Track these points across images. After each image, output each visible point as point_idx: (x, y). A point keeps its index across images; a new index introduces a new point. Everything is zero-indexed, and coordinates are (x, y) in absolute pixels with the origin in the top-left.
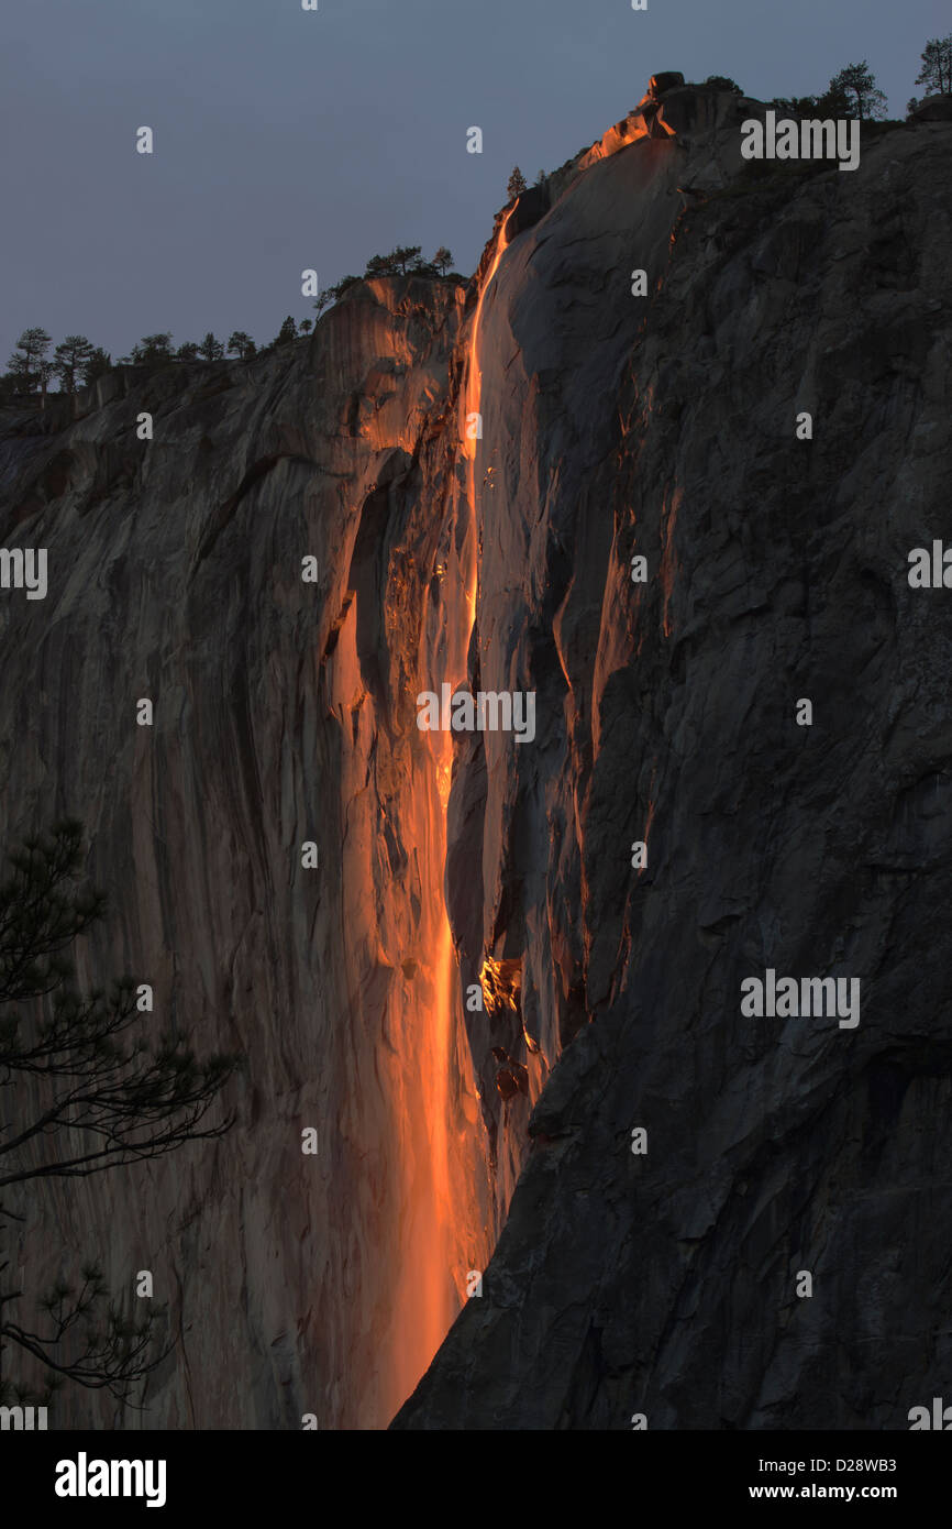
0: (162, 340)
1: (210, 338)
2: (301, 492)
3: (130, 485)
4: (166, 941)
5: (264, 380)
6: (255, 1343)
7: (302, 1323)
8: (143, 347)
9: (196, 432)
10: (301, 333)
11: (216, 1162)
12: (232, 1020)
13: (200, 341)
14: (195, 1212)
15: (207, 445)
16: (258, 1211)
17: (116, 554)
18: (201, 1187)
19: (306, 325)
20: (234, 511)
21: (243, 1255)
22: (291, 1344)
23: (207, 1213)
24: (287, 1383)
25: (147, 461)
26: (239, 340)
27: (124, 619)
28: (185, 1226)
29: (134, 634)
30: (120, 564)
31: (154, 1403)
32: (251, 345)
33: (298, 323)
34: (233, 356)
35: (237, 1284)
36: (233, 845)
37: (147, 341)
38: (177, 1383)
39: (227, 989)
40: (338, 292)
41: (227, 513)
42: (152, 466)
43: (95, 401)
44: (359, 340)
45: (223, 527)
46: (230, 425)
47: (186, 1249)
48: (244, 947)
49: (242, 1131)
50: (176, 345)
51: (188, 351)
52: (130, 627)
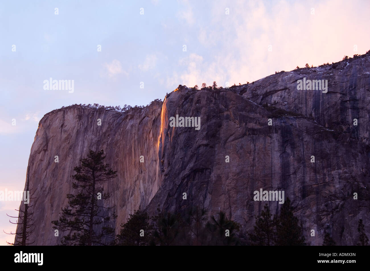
0: (137, 106)
2: (147, 120)
3: (133, 118)
5: (145, 110)
6: (140, 193)
7: (145, 191)
9: (139, 114)
13: (140, 106)
14: (136, 181)
15: (140, 115)
16: (141, 181)
17: (132, 124)
18: (137, 179)
21: (140, 185)
22: (144, 193)
23: (137, 181)
24: (143, 196)
26: (143, 106)
27: (132, 130)
28: (135, 182)
29: (133, 131)
31: (132, 198)
33: (148, 105)
35: (139, 187)
37: (135, 106)
38: (134, 196)
40: (152, 102)
41: (141, 121)
42: (135, 117)
43: (130, 111)
44: (153, 107)
46: (142, 113)
47: (135, 184)
50: (138, 106)
51: (139, 107)
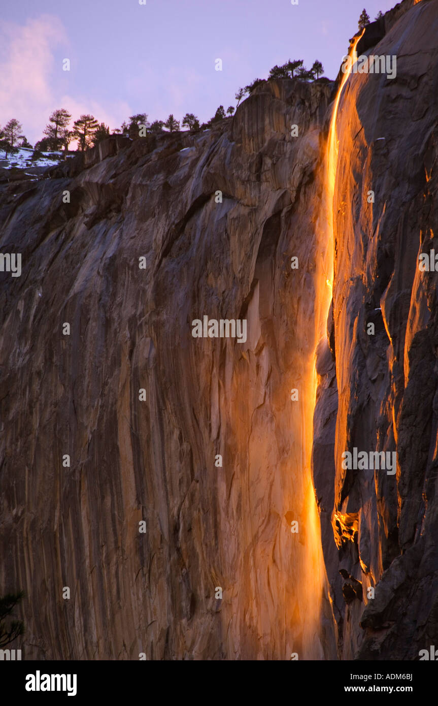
0: (141, 118)
1: (171, 118)
2: (226, 215)
3: (119, 210)
4: (137, 499)
5: (204, 145)
8: (128, 122)
9: (161, 177)
10: (228, 115)
11: (167, 641)
12: (178, 550)
13: (165, 120)
15: (166, 186)
17: (110, 253)
19: (231, 109)
20: (183, 228)
25: (130, 195)
26: (189, 119)
27: (114, 295)
29: (121, 304)
30: (113, 259)
32: (197, 122)
33: (226, 109)
34: (185, 129)
36: (180, 438)
37: (132, 118)
39: (176, 530)
40: (250, 88)
41: (180, 228)
42: (133, 198)
43: (98, 157)
44: (263, 120)
45: (177, 238)
46: (182, 173)
48: (187, 503)
49: (184, 621)
51: (157, 125)
52: (118, 300)
